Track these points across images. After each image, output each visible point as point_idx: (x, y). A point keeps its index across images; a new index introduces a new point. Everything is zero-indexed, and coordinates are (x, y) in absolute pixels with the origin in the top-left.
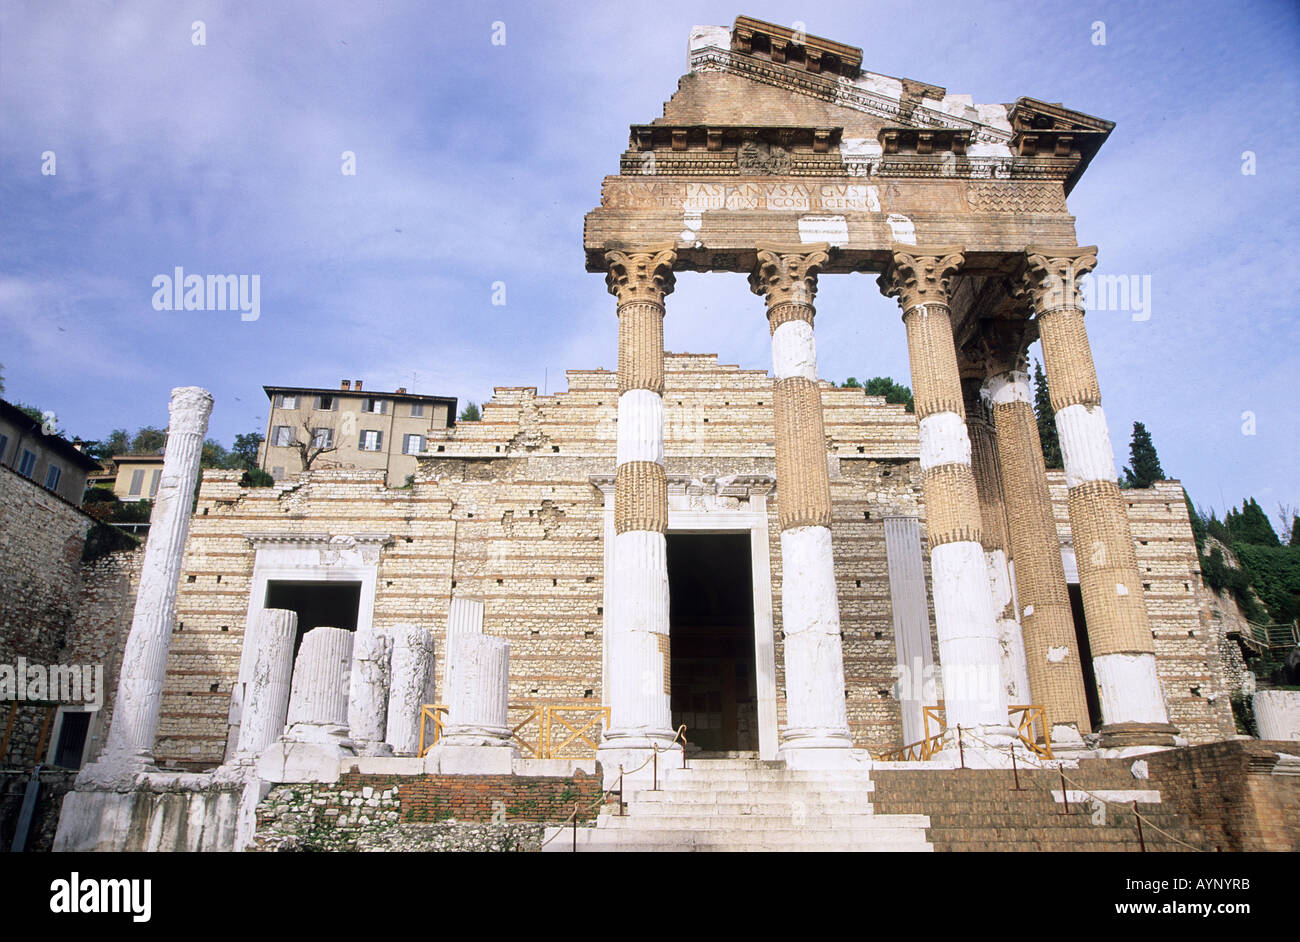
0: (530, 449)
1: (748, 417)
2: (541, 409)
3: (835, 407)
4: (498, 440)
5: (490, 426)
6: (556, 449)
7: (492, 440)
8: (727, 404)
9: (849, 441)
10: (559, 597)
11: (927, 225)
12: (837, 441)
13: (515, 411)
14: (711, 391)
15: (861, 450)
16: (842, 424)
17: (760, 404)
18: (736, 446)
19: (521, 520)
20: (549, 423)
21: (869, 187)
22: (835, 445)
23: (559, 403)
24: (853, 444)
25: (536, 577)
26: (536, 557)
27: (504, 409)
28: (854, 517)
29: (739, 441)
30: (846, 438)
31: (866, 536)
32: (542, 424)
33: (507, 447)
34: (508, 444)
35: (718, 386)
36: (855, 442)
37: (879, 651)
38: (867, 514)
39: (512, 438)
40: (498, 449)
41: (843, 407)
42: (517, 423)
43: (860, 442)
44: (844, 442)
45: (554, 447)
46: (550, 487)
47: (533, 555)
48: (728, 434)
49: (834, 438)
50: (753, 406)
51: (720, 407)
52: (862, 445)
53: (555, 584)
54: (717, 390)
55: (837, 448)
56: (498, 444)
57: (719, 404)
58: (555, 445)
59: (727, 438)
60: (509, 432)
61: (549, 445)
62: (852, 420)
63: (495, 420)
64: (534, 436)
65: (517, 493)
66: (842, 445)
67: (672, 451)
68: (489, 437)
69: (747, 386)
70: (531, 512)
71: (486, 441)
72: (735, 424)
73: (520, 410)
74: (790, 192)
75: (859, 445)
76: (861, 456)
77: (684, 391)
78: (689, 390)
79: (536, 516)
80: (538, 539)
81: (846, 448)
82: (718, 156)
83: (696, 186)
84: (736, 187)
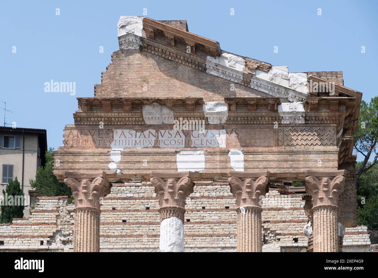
1: (217, 218)
2: (72, 214)
3: (279, 209)
4: (42, 237)
5: (36, 226)
7: (38, 237)
8: (204, 208)
9: (288, 234)
12: (280, 234)
13: (53, 215)
15: (296, 240)
16: (284, 222)
17: (227, 208)
18: (208, 239)
21: (221, 131)
22: (278, 237)
24: (291, 236)
27: (46, 214)
29: (211, 236)
30: (286, 232)
33: (48, 241)
34: (49, 239)
36: (291, 234)
39: (52, 234)
40: (42, 243)
41: (286, 209)
42: (56, 224)
43: (296, 234)
44: (285, 235)
48: (203, 230)
49: (278, 232)
50: (221, 210)
51: (198, 211)
52: (297, 237)
55: (279, 239)
56: (42, 239)
57: (198, 208)
59: (202, 233)
60: (50, 231)
63: (39, 222)
64: (67, 233)
66: (283, 237)
68: (36, 234)
69: (218, 194)
71: (33, 237)
72: (208, 223)
73: (57, 214)
74: (174, 135)
75: (294, 237)
76: (296, 245)
81: (285, 239)
82: (130, 114)
83: (120, 131)
84: (142, 132)
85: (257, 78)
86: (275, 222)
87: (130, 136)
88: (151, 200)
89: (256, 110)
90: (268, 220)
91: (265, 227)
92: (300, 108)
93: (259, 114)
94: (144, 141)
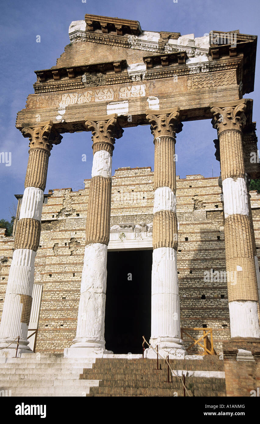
0: (67, 215)
2: (72, 198)
3: (204, 187)
4: (54, 212)
5: (51, 207)
6: (78, 215)
7: (51, 213)
9: (211, 203)
10: (76, 281)
11: (165, 99)
12: (205, 203)
13: (61, 199)
14: (147, 184)
15: (217, 206)
16: (208, 195)
19: (61, 247)
20: (76, 204)
21: (142, 86)
22: (204, 205)
23: (80, 194)
24: (213, 204)
25: (66, 273)
26: (67, 264)
27: (57, 199)
28: (212, 239)
30: (210, 201)
31: (218, 248)
32: (72, 204)
33: (57, 215)
34: (57, 214)
35: (150, 182)
36: (214, 203)
37: (223, 304)
38: (219, 237)
39: (60, 211)
40: (53, 216)
41: (209, 187)
42: (62, 204)
43: (216, 203)
44: (209, 203)
45: (77, 214)
46: (74, 232)
47: (65, 262)
49: (204, 201)
51: (151, 191)
52: (217, 204)
53: (74, 276)
54: (150, 183)
55: (205, 206)
56: (53, 214)
58: (78, 213)
60: (58, 209)
61: (75, 213)
62: (213, 193)
63: (53, 204)
64: (69, 210)
65: (60, 235)
66: (208, 205)
67: (128, 213)
68: (50, 211)
70: (66, 244)
71: (48, 213)
73: (64, 198)
74: (106, 93)
75: (215, 204)
76: (217, 209)
77: (135, 185)
78: (137, 184)
79: (68, 245)
80: (68, 255)
81: (209, 206)
82: (74, 80)
83: (66, 95)
84: (83, 93)
85: (169, 45)
86: (202, 195)
87: (74, 97)
88: (121, 187)
89: (169, 65)
90: (197, 194)
91: (195, 199)
92: (205, 59)
93: (171, 68)
94: (84, 99)
